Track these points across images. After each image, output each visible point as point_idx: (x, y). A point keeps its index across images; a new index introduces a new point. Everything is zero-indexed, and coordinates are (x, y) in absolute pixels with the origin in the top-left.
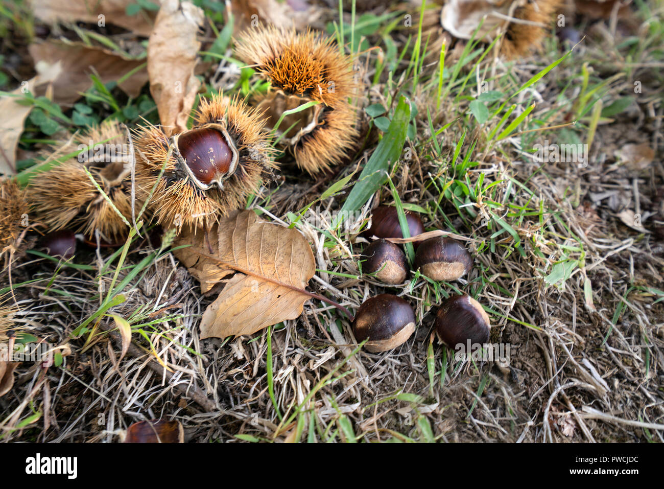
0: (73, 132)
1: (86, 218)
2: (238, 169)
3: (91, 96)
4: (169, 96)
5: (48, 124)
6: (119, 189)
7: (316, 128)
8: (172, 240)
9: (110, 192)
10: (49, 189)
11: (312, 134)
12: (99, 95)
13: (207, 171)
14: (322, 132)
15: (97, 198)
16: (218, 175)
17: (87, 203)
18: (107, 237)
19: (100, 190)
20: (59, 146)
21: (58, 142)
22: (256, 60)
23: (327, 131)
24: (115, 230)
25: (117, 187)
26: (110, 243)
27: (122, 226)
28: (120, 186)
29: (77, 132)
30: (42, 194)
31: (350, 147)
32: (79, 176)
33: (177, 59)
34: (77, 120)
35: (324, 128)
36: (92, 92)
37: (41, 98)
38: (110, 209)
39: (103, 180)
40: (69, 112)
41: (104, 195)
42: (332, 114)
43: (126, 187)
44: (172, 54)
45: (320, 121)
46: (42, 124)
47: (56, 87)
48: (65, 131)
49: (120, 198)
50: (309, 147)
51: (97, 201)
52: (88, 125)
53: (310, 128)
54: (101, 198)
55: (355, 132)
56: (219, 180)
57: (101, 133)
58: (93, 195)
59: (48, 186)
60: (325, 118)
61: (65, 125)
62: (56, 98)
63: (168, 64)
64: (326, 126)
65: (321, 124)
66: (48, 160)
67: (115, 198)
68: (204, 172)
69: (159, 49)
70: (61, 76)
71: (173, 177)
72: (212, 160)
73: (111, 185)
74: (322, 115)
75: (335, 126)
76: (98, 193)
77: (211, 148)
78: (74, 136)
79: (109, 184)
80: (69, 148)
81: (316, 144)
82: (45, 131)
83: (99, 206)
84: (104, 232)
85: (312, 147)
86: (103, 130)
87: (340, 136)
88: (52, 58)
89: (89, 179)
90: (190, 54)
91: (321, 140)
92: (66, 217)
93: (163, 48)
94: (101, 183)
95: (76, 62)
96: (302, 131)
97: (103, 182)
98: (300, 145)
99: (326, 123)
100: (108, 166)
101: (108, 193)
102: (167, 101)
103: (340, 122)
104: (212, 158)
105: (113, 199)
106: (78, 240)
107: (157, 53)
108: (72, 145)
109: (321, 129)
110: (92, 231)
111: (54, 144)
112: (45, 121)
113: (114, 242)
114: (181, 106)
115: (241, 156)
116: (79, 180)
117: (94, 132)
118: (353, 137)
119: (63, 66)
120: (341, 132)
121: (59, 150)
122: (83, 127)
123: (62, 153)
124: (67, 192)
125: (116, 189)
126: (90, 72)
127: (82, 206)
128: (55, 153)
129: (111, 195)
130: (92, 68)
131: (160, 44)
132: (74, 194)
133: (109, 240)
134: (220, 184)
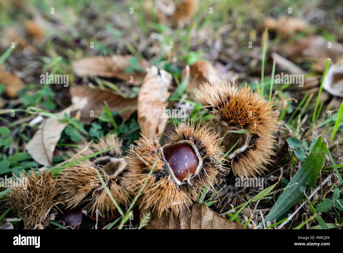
0: (89, 141)
1: (90, 200)
2: (202, 171)
3: (102, 118)
4: (150, 124)
5: (75, 135)
6: (115, 181)
7: (248, 149)
8: (147, 221)
9: (109, 183)
10: (70, 179)
11: (245, 153)
12: (106, 118)
13: (182, 172)
14: (251, 152)
15: (100, 186)
16: (189, 174)
17: (93, 190)
18: (102, 214)
19: (102, 182)
20: (80, 150)
21: (79, 146)
22: (211, 103)
23: (255, 151)
24: (108, 210)
25: (114, 180)
26: (104, 218)
27: (113, 208)
28: (115, 180)
29: (92, 141)
30: (66, 182)
31: (269, 163)
32: (90, 172)
33: (156, 103)
34: (93, 133)
35: (252, 149)
36: (102, 116)
37: (73, 119)
38: (107, 195)
39: (105, 174)
40: (87, 128)
41: (104, 185)
42: (258, 141)
43: (119, 180)
44: (152, 99)
45: (250, 145)
46: (72, 134)
47: (82, 112)
48: (84, 139)
49: (114, 188)
50: (243, 162)
51: (99, 189)
52: (98, 137)
53: (243, 149)
54: (102, 187)
55: (273, 154)
56: (188, 179)
57: (105, 142)
58: (98, 185)
59: (70, 177)
60: (254, 143)
61: (85, 136)
62: (82, 119)
63: (150, 106)
64: (255, 148)
65: (251, 146)
66: (72, 158)
67: (111, 188)
68: (181, 173)
69: (145, 96)
70: (86, 106)
71: (159, 175)
72: (186, 164)
73: (110, 178)
74: (251, 140)
75: (261, 149)
76: (100, 184)
77: (186, 156)
78: (90, 143)
79: (108, 177)
80: (85, 151)
81: (248, 160)
82: (73, 139)
83: (100, 192)
84: (101, 211)
85: (245, 162)
86: (108, 140)
87: (264, 155)
88: (82, 95)
89: (96, 174)
90: (163, 100)
91: (251, 157)
92: (78, 198)
93: (148, 96)
94: (104, 177)
95: (95, 98)
96: (238, 151)
97: (105, 176)
98: (236, 159)
99: (255, 146)
100: (108, 164)
101: (107, 184)
102: (148, 127)
103: (264, 146)
104: (187, 163)
105: (110, 188)
106: (83, 214)
107: (144, 99)
108: (88, 149)
109: (251, 150)
110: (94, 209)
111: (77, 148)
112: (73, 133)
113: (106, 217)
114: (157, 131)
115: (204, 162)
116: (90, 175)
117: (102, 141)
118: (272, 157)
119: (88, 100)
120: (264, 153)
121: (80, 152)
122: (95, 138)
123: (82, 154)
124: (82, 182)
125: (112, 181)
126: (104, 104)
127: (90, 192)
128: (77, 155)
129: (109, 186)
130: (105, 102)
131: (146, 94)
132: (86, 184)
133: (103, 216)
134: (189, 181)
